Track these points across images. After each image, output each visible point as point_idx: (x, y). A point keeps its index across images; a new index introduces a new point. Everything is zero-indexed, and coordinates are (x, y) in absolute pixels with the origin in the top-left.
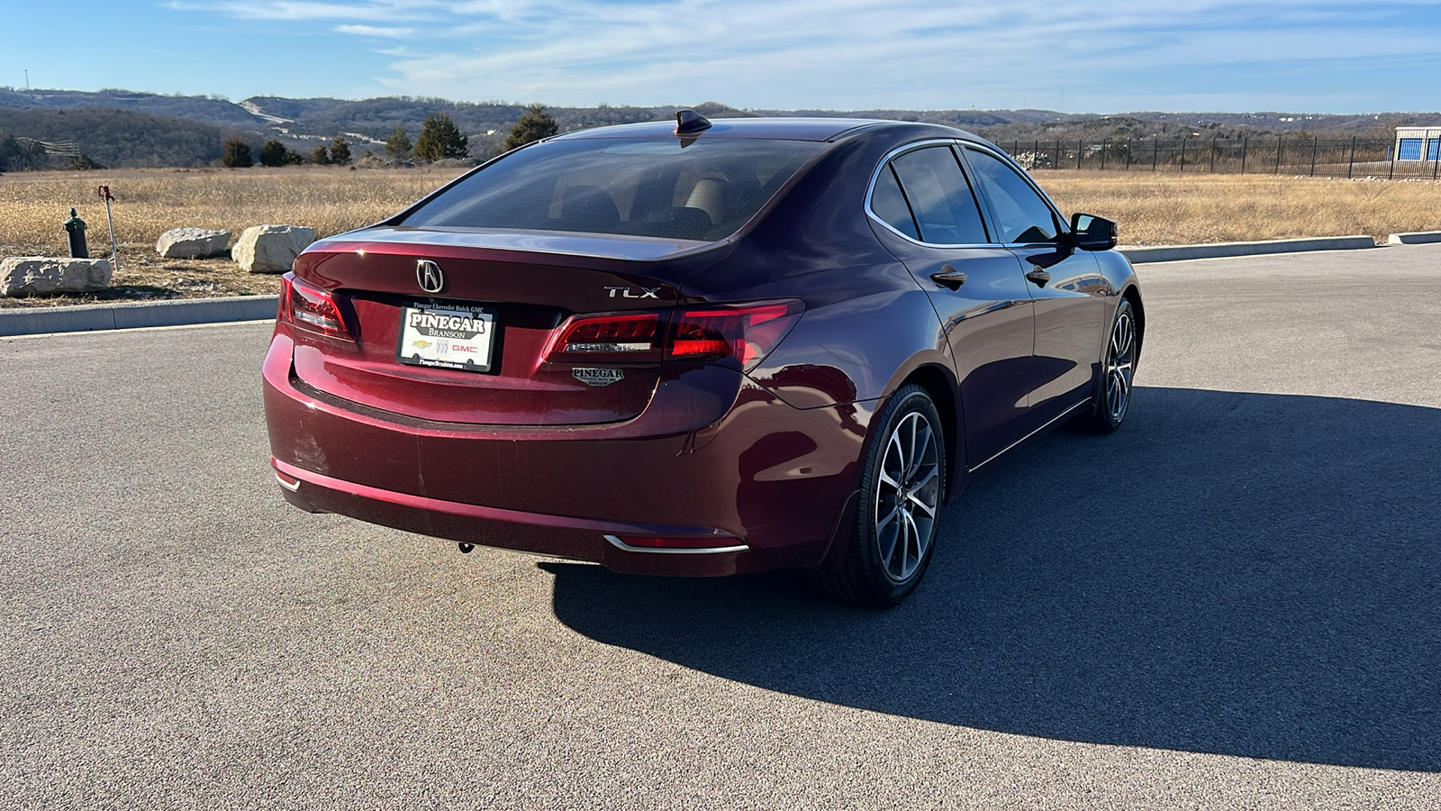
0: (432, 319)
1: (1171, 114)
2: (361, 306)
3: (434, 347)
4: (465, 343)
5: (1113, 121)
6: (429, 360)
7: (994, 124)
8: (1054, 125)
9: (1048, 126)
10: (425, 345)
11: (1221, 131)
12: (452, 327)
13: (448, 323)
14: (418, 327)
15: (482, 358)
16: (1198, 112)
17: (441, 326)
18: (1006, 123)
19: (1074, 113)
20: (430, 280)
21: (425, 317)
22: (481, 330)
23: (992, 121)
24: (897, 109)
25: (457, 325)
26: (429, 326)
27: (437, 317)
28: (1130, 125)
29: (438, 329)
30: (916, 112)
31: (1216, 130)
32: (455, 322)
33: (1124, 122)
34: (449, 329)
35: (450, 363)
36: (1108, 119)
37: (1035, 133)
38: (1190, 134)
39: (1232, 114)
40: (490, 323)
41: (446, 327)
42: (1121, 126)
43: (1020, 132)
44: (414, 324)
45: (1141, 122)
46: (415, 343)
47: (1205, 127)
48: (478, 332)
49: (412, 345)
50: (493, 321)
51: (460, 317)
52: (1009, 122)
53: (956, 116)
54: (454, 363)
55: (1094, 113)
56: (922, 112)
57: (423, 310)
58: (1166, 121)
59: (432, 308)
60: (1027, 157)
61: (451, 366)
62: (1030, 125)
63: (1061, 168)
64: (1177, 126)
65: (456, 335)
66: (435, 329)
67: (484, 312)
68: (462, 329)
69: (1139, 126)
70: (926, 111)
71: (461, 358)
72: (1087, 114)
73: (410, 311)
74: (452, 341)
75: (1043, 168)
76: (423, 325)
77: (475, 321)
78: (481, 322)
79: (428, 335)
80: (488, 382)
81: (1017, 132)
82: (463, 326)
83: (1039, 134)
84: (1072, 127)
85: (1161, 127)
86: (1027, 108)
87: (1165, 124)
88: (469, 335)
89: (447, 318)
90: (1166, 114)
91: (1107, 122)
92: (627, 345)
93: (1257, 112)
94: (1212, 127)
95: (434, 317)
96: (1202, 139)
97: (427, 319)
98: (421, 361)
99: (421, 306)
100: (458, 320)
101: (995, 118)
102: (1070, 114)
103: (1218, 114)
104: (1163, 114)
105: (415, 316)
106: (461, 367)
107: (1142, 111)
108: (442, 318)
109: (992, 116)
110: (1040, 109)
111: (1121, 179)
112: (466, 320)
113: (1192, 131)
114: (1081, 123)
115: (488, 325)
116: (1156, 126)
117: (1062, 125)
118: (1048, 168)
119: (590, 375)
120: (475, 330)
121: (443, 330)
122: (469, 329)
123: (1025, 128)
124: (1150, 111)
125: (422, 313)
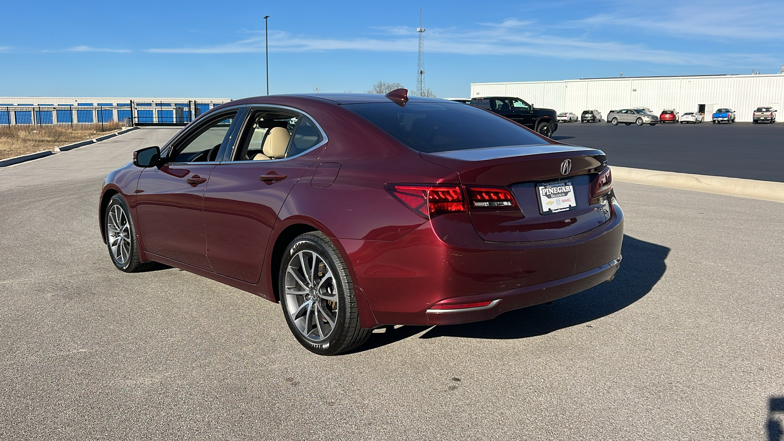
0: (550, 190)
3: (555, 203)
4: (566, 198)
6: (556, 210)
10: (552, 203)
13: (557, 190)
14: (546, 195)
15: (573, 202)
17: (555, 192)
21: (547, 190)
22: (569, 190)
25: (561, 190)
26: (550, 193)
27: (552, 188)
34: (558, 193)
40: (572, 186)
49: (546, 205)
51: (560, 186)
54: (565, 209)
57: (546, 186)
59: (549, 184)
65: (562, 195)
66: (553, 194)
67: (568, 181)
71: (567, 205)
73: (540, 188)
74: (561, 198)
76: (548, 193)
77: (566, 187)
79: (551, 198)
88: (566, 194)
98: (552, 211)
99: (544, 184)
105: (543, 190)
108: (554, 188)
112: (563, 187)
122: (565, 191)
125: (546, 188)
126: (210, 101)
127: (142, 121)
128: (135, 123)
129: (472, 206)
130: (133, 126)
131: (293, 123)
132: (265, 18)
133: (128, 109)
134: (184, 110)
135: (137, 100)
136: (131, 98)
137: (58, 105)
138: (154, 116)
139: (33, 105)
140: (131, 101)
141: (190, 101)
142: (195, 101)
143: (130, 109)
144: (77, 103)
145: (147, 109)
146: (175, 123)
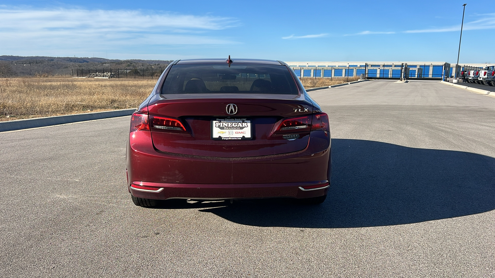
0: (224, 124)
1: (144, 60)
2: (190, 121)
3: (227, 133)
4: (241, 131)
5: (125, 62)
6: (226, 138)
7: (83, 62)
8: (105, 63)
9: (103, 63)
10: (223, 133)
11: (161, 66)
12: (234, 126)
13: (232, 125)
14: (219, 127)
15: (248, 135)
16: (152, 60)
17: (229, 126)
18: (88, 62)
19: (111, 59)
20: (232, 110)
21: (221, 124)
22: (246, 126)
23: (82, 61)
24: (45, 56)
25: (236, 125)
26: (224, 126)
27: (227, 123)
28: (131, 64)
29: (228, 127)
30: (53, 57)
31: (159, 66)
32: (235, 124)
33: (129, 62)
34: (233, 127)
35: (236, 138)
36: (124, 61)
37: (99, 66)
38: (151, 67)
39: (163, 61)
40: (250, 124)
41: (232, 126)
42: (128, 64)
43: (93, 65)
44: (217, 126)
45: (135, 63)
46: (219, 133)
47: (156, 65)
48: (245, 127)
49: (217, 133)
50: (251, 123)
51: (237, 123)
52: (89, 62)
53: (69, 59)
54: (237, 138)
55: (118, 59)
56: (55, 58)
57: (220, 121)
58: (143, 63)
59: (225, 120)
60: (107, 74)
61: (236, 139)
62: (97, 63)
63: (120, 78)
64: (147, 64)
65: (236, 128)
66: (227, 127)
67: (247, 120)
68: (238, 126)
69: (134, 64)
70: (56, 57)
71: (240, 136)
72: (116, 60)
73: (214, 122)
74: (234, 131)
75: (114, 78)
76: (221, 126)
77: (244, 123)
78: (246, 124)
79: (224, 129)
80: (252, 143)
81: (92, 65)
82: (239, 125)
83: (100, 66)
84: (112, 64)
85: (141, 64)
86: (94, 57)
87: (143, 64)
88: (242, 128)
89: (232, 123)
90: (142, 60)
91: (123, 62)
92: (299, 127)
93: (171, 60)
94: (158, 65)
95: (226, 123)
96: (155, 69)
97: (223, 124)
98: (223, 138)
99: (220, 120)
100: (236, 123)
101: (83, 60)
102: (110, 59)
103: (159, 61)
104: (141, 60)
105: (217, 124)
106: (240, 139)
107: (134, 59)
108: (229, 123)
109: (82, 60)
110: (99, 57)
111: (145, 81)
112: (240, 123)
113: (151, 66)
114: (115, 62)
115: (249, 124)
116: (140, 64)
117: (108, 63)
118: (115, 77)
119: (289, 137)
120: (244, 126)
121: (230, 127)
122: (241, 126)
123: (95, 64)
124: (137, 59)
125: (220, 122)
126: (431, 64)
127: (370, 76)
128: (367, 77)
129: (153, 128)
130: (365, 79)
131: (471, 78)
132: (463, 5)
133: (364, 69)
134: (410, 69)
135: (370, 63)
136: (366, 62)
137: (338, 66)
138: (390, 73)
139: (315, 66)
140: (366, 64)
141: (403, 64)
142: (406, 64)
143: (365, 69)
144: (348, 65)
145: (375, 69)
146: (389, 77)
